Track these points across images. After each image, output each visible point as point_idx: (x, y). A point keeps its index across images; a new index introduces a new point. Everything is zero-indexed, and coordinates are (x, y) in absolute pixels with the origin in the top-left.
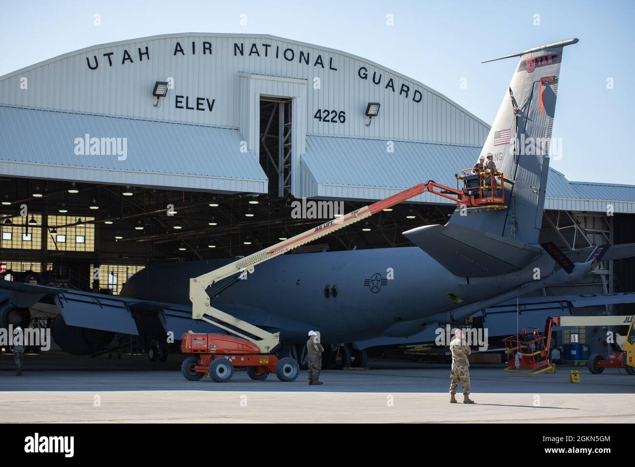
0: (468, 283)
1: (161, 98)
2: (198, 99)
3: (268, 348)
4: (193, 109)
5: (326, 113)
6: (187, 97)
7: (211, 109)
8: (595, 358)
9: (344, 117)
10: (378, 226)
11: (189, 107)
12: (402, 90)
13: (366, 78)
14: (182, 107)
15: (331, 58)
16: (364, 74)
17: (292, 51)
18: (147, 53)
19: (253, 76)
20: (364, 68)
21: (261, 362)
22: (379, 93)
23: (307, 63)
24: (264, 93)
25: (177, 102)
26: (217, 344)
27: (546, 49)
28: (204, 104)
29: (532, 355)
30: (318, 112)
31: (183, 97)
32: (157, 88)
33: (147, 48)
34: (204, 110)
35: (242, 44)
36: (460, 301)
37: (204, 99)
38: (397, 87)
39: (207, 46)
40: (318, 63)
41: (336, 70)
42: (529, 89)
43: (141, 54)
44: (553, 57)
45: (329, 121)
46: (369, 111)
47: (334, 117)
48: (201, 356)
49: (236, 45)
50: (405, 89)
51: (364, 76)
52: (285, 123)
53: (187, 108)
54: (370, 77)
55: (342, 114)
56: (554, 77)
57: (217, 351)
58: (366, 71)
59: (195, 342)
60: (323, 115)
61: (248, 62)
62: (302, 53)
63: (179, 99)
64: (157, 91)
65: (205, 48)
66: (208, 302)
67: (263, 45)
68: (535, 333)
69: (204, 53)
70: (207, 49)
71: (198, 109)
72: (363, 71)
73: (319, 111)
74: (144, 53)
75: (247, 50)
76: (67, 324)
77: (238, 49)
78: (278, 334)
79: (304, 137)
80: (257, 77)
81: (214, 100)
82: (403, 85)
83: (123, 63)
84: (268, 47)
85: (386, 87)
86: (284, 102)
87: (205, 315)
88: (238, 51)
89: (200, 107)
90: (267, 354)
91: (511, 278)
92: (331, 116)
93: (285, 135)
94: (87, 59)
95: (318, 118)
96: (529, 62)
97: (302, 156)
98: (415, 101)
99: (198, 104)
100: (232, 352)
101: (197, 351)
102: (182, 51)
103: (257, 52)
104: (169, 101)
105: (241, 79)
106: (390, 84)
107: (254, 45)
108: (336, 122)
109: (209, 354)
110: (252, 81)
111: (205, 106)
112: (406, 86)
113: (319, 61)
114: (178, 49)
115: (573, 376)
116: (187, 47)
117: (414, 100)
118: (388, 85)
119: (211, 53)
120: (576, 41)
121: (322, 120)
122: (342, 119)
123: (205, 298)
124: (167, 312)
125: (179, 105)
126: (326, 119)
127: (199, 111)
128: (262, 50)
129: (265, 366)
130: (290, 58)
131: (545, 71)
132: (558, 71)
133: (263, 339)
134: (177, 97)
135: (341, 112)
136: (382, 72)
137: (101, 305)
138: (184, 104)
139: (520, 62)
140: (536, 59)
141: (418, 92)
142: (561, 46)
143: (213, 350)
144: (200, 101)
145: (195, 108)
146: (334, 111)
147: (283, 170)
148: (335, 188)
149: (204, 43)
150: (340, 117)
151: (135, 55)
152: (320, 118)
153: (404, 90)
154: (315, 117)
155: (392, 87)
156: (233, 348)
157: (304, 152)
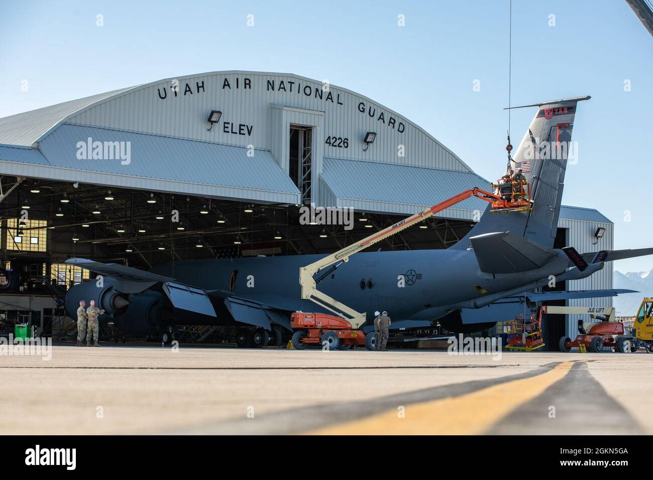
0: (494, 277)
1: (214, 123)
2: (240, 125)
3: (357, 325)
4: (236, 133)
5: (334, 139)
6: (232, 124)
7: (249, 134)
8: (565, 341)
9: (347, 143)
10: (333, 233)
11: (233, 131)
12: (390, 122)
13: (363, 111)
14: (228, 132)
15: (339, 95)
16: (363, 108)
17: (310, 88)
18: (203, 87)
19: (285, 108)
20: (363, 103)
21: (352, 335)
22: (373, 125)
23: (321, 98)
24: (293, 122)
25: (225, 127)
26: (322, 321)
27: (562, 102)
28: (245, 130)
29: (531, 334)
30: (328, 139)
31: (228, 123)
32: (212, 116)
33: (203, 82)
34: (244, 134)
35: (273, 81)
36: (484, 291)
37: (244, 126)
38: (387, 120)
39: (247, 82)
40: (329, 98)
41: (342, 104)
42: (547, 131)
43: (198, 87)
44: (569, 108)
45: (336, 146)
46: (367, 139)
47: (340, 143)
48: (309, 331)
49: (269, 82)
50: (392, 121)
51: (362, 110)
52: (304, 147)
53: (232, 132)
54: (367, 111)
55: (346, 141)
56: (569, 124)
57: (322, 326)
58: (364, 106)
59: (306, 319)
60: (332, 141)
61: (278, 96)
62: (317, 90)
63: (226, 125)
64: (211, 118)
65: (246, 84)
66: (315, 285)
67: (289, 82)
68: (532, 318)
69: (245, 88)
70: (247, 84)
71: (240, 133)
72: (361, 106)
73: (329, 137)
74: (200, 87)
75: (277, 86)
76: (175, 307)
77: (270, 85)
78: (365, 314)
79: (322, 159)
80: (288, 108)
81: (252, 127)
82: (391, 118)
83: (185, 94)
84: (292, 84)
85: (379, 120)
86: (304, 129)
87: (312, 297)
88: (270, 87)
89: (242, 132)
90: (358, 330)
91: (532, 274)
92: (338, 142)
93: (304, 156)
94: (159, 90)
95: (328, 143)
96: (547, 111)
97: (321, 174)
98: (400, 131)
99: (240, 129)
100: (333, 327)
101: (307, 326)
102: (228, 85)
103: (284, 88)
104: (219, 127)
105: (273, 110)
106: (381, 117)
107: (282, 82)
108: (342, 147)
109: (318, 329)
110: (284, 112)
111: (246, 131)
112: (393, 119)
113: (330, 97)
114: (226, 84)
115: (581, 348)
116: (232, 83)
117: (398, 130)
118: (380, 118)
119: (250, 88)
120: (589, 98)
121: (331, 145)
122: (346, 144)
123: (313, 283)
124: (230, 299)
125: (226, 129)
126: (335, 144)
127: (241, 135)
128: (287, 86)
129: (355, 339)
130: (308, 93)
131: (562, 119)
132: (573, 120)
133: (354, 318)
134: (225, 123)
135: (346, 139)
136: (376, 107)
137: (191, 292)
138: (230, 130)
139: (538, 111)
140: (554, 109)
141: (402, 124)
142: (576, 101)
143: (320, 325)
144: (242, 127)
145: (238, 132)
146: (340, 138)
147: (302, 185)
148: (345, 200)
149: (245, 79)
150: (344, 143)
151: (194, 88)
152: (330, 143)
153: (391, 123)
154: (326, 142)
155: (383, 119)
156: (334, 325)
157: (322, 171)
